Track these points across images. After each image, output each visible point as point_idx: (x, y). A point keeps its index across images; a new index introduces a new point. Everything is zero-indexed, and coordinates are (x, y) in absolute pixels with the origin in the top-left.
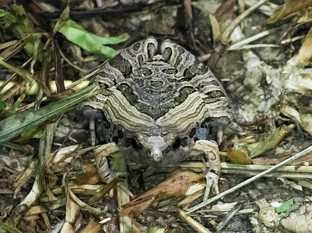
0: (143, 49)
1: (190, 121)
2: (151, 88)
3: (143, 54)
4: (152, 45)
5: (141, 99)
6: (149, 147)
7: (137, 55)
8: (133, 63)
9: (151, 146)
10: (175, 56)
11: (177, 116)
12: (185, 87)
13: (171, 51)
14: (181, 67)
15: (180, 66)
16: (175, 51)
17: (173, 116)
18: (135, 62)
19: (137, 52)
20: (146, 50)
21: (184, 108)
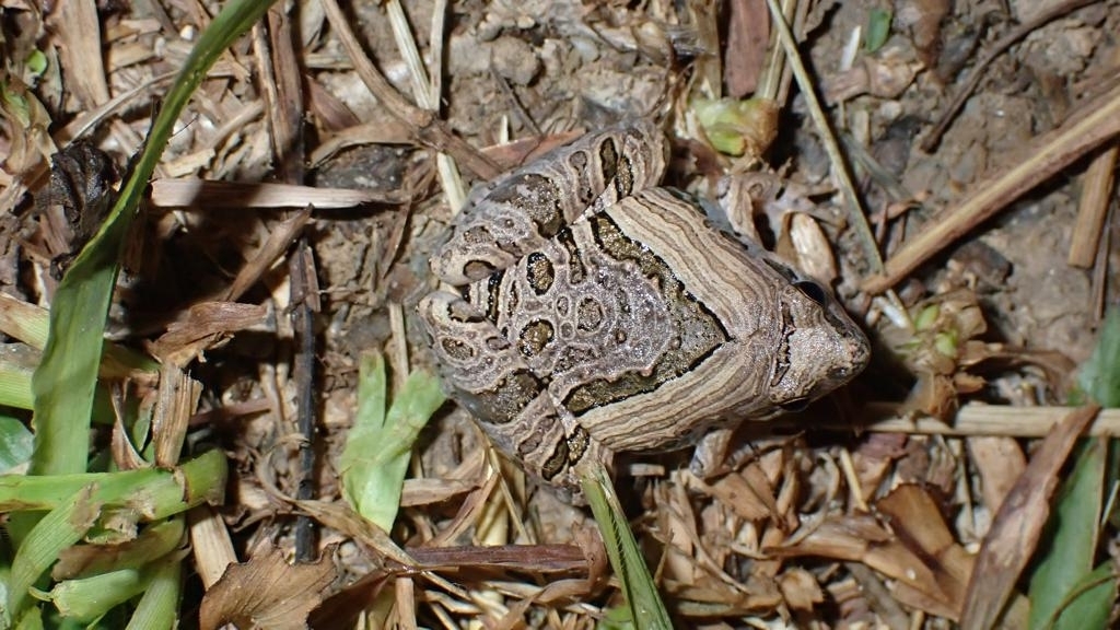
0: (469, 334)
1: (709, 244)
2: (605, 331)
3: (482, 336)
4: (453, 307)
5: (645, 364)
6: (824, 369)
7: (487, 352)
8: (510, 365)
9: (822, 366)
10: (494, 254)
11: (708, 280)
12: (598, 241)
13: (478, 261)
14: (528, 244)
15: (526, 245)
16: (478, 251)
17: (711, 290)
18: (505, 359)
19: (478, 352)
20: (470, 327)
21: (676, 254)
